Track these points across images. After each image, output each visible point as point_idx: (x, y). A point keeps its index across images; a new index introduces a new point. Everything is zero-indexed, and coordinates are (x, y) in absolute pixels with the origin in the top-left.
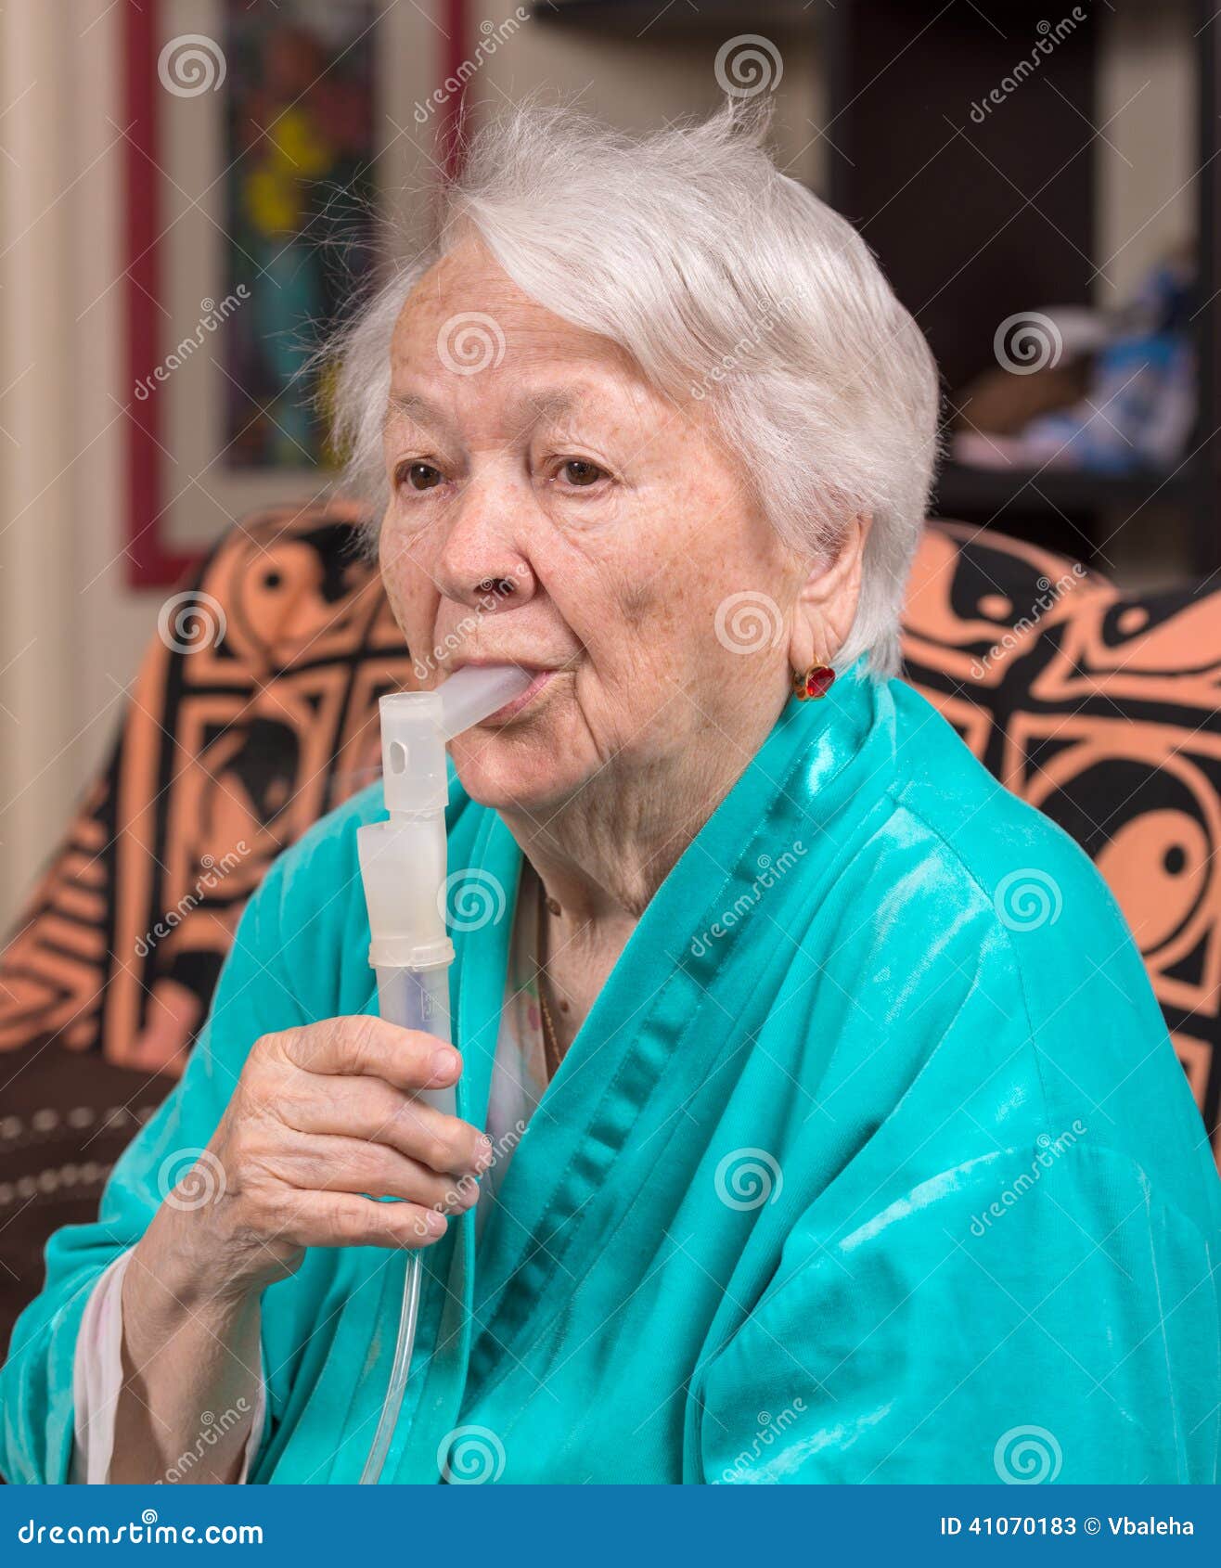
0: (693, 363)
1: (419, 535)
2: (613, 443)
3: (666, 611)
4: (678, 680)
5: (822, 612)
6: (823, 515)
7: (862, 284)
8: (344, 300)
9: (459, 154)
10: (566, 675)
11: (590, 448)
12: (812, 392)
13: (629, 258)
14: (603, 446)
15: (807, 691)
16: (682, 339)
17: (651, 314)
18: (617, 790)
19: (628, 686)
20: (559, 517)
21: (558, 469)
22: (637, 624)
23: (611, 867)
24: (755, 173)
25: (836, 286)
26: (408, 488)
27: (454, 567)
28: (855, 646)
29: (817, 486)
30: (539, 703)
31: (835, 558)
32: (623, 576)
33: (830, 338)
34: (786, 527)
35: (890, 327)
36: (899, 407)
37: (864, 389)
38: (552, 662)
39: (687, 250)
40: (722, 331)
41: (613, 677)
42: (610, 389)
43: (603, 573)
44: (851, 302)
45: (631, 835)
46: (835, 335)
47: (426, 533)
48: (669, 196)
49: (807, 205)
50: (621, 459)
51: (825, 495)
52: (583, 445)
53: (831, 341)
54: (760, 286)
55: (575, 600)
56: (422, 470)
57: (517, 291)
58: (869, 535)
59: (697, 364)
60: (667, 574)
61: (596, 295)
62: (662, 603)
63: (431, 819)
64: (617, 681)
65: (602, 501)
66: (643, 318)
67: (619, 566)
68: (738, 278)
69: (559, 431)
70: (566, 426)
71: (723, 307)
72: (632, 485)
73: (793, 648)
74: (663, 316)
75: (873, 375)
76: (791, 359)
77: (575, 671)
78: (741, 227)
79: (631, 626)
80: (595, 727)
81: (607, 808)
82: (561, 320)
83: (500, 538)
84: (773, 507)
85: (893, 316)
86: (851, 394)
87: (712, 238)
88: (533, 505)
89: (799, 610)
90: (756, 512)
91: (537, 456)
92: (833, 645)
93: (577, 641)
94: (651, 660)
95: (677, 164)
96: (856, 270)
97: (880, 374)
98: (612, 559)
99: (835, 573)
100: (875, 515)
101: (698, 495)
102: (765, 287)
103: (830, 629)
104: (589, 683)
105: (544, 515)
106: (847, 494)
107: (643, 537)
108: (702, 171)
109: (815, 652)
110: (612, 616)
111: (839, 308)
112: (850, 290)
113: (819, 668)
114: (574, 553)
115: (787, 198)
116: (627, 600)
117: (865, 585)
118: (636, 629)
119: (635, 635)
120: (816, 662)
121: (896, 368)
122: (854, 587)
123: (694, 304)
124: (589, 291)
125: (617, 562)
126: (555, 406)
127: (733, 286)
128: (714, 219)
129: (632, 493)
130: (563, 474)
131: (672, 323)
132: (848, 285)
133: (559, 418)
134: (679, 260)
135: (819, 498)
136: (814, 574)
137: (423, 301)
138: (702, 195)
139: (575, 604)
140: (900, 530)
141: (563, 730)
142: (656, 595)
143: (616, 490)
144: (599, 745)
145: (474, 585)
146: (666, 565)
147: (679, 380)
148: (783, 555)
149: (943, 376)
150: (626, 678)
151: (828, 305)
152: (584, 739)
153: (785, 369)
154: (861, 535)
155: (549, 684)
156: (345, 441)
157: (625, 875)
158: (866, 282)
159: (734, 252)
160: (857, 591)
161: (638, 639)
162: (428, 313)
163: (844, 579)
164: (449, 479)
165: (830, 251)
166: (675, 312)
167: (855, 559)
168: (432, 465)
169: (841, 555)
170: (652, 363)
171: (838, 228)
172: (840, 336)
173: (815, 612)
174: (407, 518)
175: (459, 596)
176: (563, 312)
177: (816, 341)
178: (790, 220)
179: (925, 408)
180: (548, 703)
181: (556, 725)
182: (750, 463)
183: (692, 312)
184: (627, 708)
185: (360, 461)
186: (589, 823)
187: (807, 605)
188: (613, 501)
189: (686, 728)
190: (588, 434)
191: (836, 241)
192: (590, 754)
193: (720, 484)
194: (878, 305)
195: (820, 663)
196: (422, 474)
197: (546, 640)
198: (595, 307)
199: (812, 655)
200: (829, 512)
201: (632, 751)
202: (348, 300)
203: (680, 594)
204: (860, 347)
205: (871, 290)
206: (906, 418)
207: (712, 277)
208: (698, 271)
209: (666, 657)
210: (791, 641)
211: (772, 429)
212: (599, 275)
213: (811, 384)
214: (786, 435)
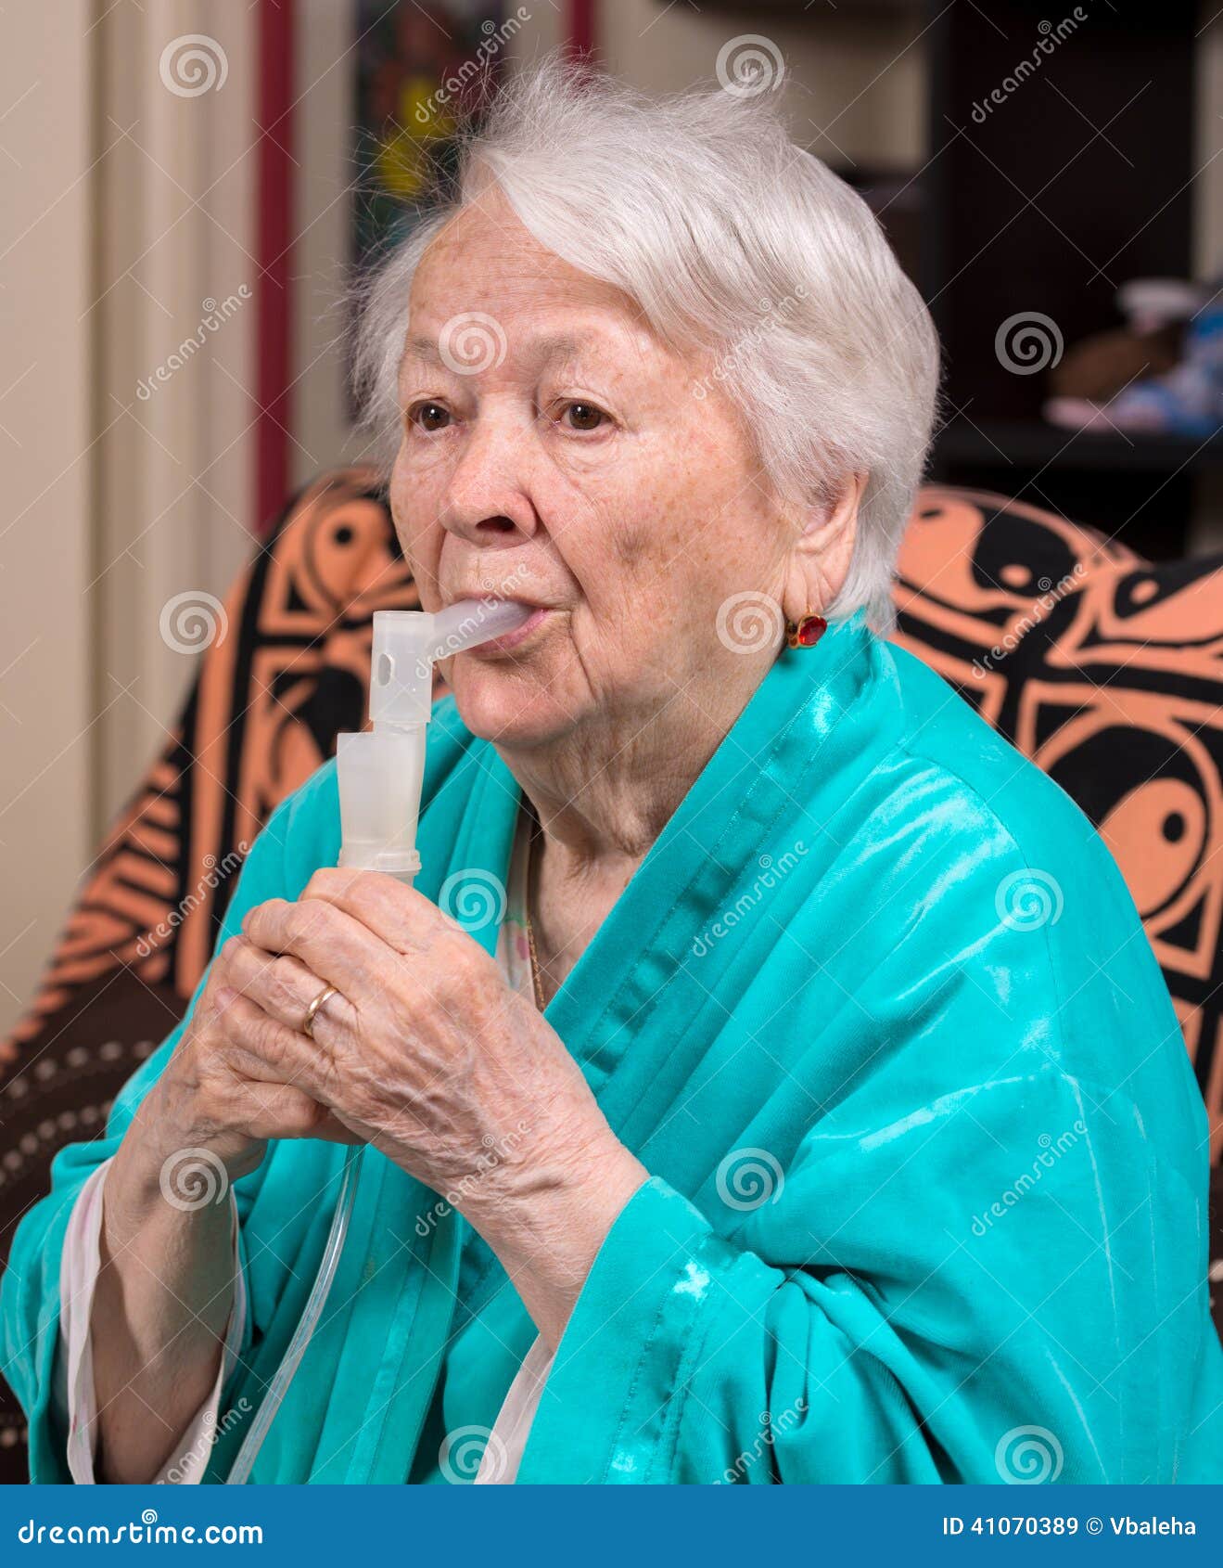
0: (698, 315)
1: (428, 473)
2: (617, 389)
3: (662, 554)
4: (671, 622)
5: (816, 564)
6: (821, 471)
7: (868, 252)
8: (369, 248)
9: (482, 108)
10: (561, 614)
11: (594, 392)
12: (812, 350)
13: (640, 211)
14: (606, 390)
15: (798, 640)
16: (687, 291)
17: (659, 266)
18: (611, 728)
19: (622, 625)
20: (562, 459)
21: (562, 412)
22: (633, 565)
23: (605, 805)
24: (767, 138)
25: (842, 251)
26: (419, 427)
27: (457, 503)
28: (849, 601)
29: (814, 440)
30: (534, 639)
31: (831, 514)
32: (621, 519)
33: (833, 298)
34: (781, 478)
35: (894, 296)
36: (899, 372)
37: (864, 350)
38: (549, 600)
39: (696, 206)
40: (727, 286)
41: (608, 616)
42: (616, 334)
43: (601, 514)
44: (857, 269)
45: (625, 773)
46: (838, 298)
47: (434, 472)
48: (681, 154)
49: (816, 171)
50: (624, 403)
51: (822, 450)
52: (588, 389)
53: (834, 303)
54: (766, 244)
55: (575, 539)
56: (433, 411)
57: (530, 241)
58: (865, 493)
59: (703, 317)
60: (664, 518)
61: (605, 244)
62: (659, 545)
63: (410, 732)
64: (611, 621)
65: (603, 445)
66: (650, 268)
67: (618, 508)
68: (744, 236)
69: (565, 375)
70: (573, 369)
71: (731, 265)
72: (634, 430)
73: (788, 597)
74: (670, 268)
75: (873, 339)
76: (794, 317)
77: (571, 610)
78: (750, 187)
79: (627, 567)
80: (589, 666)
81: (601, 746)
82: (572, 268)
83: (505, 478)
84: (770, 460)
85: (898, 286)
86: (851, 355)
87: (720, 195)
88: (537, 447)
89: (794, 560)
90: (755, 464)
91: (544, 398)
92: (827, 597)
93: (574, 579)
94: (646, 600)
95: (693, 126)
96: (863, 238)
97: (881, 339)
98: (611, 501)
99: (831, 527)
100: (870, 472)
101: (698, 443)
102: (771, 246)
103: (823, 580)
104: (584, 620)
105: (546, 456)
106: (844, 452)
107: (642, 481)
108: (715, 134)
109: (808, 603)
110: (609, 557)
111: (843, 272)
112: (856, 258)
113: (812, 617)
114: (575, 494)
115: (799, 166)
116: (624, 543)
117: (859, 542)
118: (632, 569)
119: (630, 576)
120: (809, 611)
121: (897, 334)
122: (848, 542)
123: (702, 260)
124: (599, 240)
125: (615, 504)
126: (560, 350)
127: (741, 244)
128: (725, 178)
129: (633, 437)
130: (567, 417)
131: (678, 277)
132: (854, 252)
133: (567, 362)
134: (690, 220)
135: (816, 454)
136: (809, 527)
137: (441, 248)
138: (713, 155)
139: (573, 543)
140: (895, 490)
141: (557, 667)
142: (653, 538)
143: (618, 435)
144: (592, 683)
145: (477, 520)
146: (663, 509)
147: (683, 331)
148: (780, 507)
149: (944, 348)
150: (620, 616)
151: (833, 270)
152: (578, 674)
153: (786, 326)
154: (857, 491)
155: (547, 620)
156: (365, 384)
157: (618, 813)
158: (873, 251)
159: (742, 210)
160: (851, 546)
161: (633, 580)
162: (446, 259)
163: (840, 534)
164: (458, 421)
165: (838, 219)
166: (681, 264)
167: (851, 514)
168: (442, 405)
169: (836, 511)
170: (658, 312)
171: (849, 199)
172: (843, 298)
173: (809, 562)
174: (416, 457)
175: (462, 532)
176: (574, 260)
177: (819, 301)
178: (800, 185)
179: (924, 375)
180: (544, 640)
181: (552, 663)
182: (749, 414)
183: (700, 268)
184: (620, 647)
185: (378, 404)
186: (584, 763)
187: (803, 556)
188: (614, 447)
189: (678, 669)
190: (593, 378)
191: (846, 213)
192: (583, 692)
193: (722, 435)
194: (883, 274)
195: (812, 612)
196: (432, 415)
197: (545, 578)
198: (605, 256)
199: (806, 605)
200: (825, 466)
201: (626, 689)
202: (374, 247)
203: (676, 538)
204: (863, 312)
205: (876, 259)
206: (905, 383)
207: (720, 234)
208: (707, 229)
209: (661, 598)
210: (785, 590)
211: (773, 385)
212: (609, 225)
213: (811, 342)
214: (784, 389)
